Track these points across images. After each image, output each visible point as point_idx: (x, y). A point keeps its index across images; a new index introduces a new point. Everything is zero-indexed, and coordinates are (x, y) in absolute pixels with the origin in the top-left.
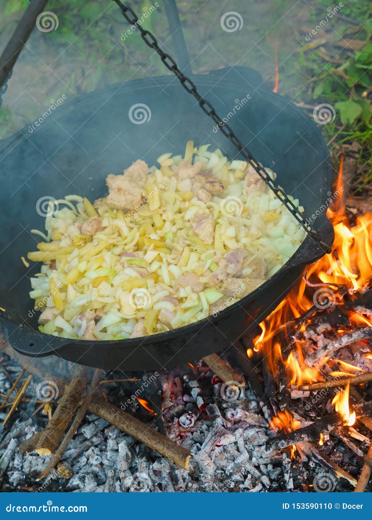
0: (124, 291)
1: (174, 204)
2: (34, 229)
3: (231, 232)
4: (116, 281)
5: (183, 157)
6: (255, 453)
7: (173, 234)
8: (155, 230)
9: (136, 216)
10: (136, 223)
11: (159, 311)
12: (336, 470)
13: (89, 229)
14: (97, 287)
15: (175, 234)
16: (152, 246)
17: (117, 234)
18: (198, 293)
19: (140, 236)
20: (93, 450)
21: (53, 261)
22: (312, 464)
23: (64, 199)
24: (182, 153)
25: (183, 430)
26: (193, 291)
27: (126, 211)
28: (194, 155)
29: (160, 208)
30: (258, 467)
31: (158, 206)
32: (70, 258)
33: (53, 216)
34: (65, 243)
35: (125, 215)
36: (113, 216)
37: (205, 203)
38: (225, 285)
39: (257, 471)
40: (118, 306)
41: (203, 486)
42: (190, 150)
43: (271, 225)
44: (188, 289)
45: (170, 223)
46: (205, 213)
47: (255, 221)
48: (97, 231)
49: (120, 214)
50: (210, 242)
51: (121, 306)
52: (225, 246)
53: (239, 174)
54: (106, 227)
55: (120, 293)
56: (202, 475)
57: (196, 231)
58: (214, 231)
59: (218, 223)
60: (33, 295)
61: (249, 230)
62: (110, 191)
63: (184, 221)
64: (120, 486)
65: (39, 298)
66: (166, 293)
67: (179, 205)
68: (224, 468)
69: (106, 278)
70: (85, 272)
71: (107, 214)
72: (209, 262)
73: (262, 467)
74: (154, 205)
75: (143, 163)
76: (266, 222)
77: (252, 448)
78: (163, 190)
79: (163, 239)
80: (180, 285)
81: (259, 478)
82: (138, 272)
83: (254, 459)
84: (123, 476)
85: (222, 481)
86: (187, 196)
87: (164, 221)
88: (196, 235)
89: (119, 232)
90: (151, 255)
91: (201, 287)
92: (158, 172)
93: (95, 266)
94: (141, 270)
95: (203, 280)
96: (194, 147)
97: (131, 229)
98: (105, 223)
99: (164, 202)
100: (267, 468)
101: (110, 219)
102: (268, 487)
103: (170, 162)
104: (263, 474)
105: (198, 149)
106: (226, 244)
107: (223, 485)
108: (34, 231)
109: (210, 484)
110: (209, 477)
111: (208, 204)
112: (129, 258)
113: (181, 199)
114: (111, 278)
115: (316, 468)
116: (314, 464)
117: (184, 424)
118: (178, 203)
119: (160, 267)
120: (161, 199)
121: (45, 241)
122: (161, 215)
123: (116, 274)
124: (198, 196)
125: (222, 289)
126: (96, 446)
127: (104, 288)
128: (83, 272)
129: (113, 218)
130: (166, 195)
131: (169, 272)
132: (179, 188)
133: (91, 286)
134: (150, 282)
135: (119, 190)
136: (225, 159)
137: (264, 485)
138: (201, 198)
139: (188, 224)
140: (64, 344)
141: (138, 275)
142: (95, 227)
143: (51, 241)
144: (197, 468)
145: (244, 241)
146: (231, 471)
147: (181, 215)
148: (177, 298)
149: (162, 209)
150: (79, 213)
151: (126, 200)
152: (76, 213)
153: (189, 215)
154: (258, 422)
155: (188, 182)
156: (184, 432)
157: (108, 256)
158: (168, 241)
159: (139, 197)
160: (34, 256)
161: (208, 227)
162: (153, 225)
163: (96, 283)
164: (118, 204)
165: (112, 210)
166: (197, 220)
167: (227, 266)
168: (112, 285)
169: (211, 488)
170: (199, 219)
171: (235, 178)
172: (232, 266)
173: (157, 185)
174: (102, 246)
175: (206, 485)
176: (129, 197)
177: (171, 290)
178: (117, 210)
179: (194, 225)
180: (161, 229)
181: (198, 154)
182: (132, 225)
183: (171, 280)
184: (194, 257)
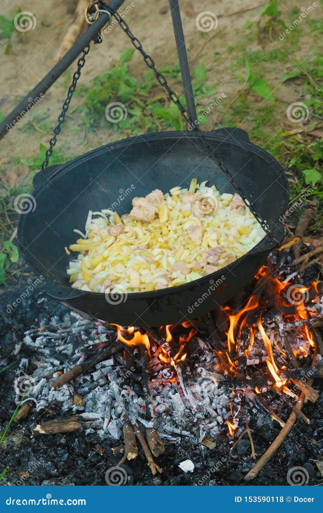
0: (133, 270)
1: (177, 219)
2: (77, 229)
3: (214, 236)
4: (129, 264)
5: (188, 190)
6: (215, 400)
7: (174, 239)
8: (162, 237)
9: (150, 226)
10: (149, 231)
11: (157, 284)
12: (271, 414)
13: (115, 231)
14: (114, 267)
15: (176, 240)
16: (158, 245)
17: (134, 237)
18: (185, 275)
19: (151, 239)
20: (99, 389)
21: (87, 252)
22: (254, 411)
23: (101, 212)
24: (188, 187)
25: (164, 381)
26: (182, 273)
27: (143, 222)
28: (196, 190)
29: (167, 221)
30: (216, 410)
31: (166, 220)
32: (98, 248)
33: (92, 223)
34: (96, 239)
35: (143, 225)
36: (133, 224)
37: (199, 219)
38: (204, 270)
39: (214, 412)
40: (127, 280)
41: (174, 419)
42: (193, 185)
43: (244, 237)
44: (179, 272)
45: (173, 232)
46: (198, 225)
47: (233, 232)
48: (121, 233)
49: (139, 224)
50: (199, 244)
51: (130, 279)
52: (209, 246)
53: (225, 202)
54: (127, 232)
55: (130, 272)
56: (174, 412)
57: (190, 236)
58: (203, 236)
59: (206, 231)
60: (69, 272)
61: (228, 238)
62: (133, 208)
63: (183, 231)
64: (115, 412)
65: (73, 274)
66: (163, 273)
67: (181, 220)
68: (191, 409)
69: (122, 261)
70: (107, 257)
71: (129, 224)
72: (196, 254)
73: (219, 410)
74: (163, 218)
75: (160, 191)
76: (241, 234)
77: (213, 396)
78: (171, 210)
79: (166, 242)
80: (173, 269)
81: (215, 417)
82: (145, 259)
83: (214, 404)
84: (117, 405)
85: (188, 417)
86: (187, 214)
87: (169, 231)
88: (190, 239)
89: (136, 236)
90: (156, 251)
91: (188, 271)
92: (169, 198)
93: (115, 254)
94: (148, 258)
95: (190, 266)
96: (197, 183)
97: (145, 234)
98: (127, 229)
99: (171, 218)
100: (222, 411)
101: (131, 227)
102: (221, 424)
103: (179, 192)
104: (218, 415)
105: (200, 185)
106: (210, 244)
107: (189, 420)
108: (76, 231)
109: (180, 418)
110: (180, 413)
111: (201, 219)
112: (140, 251)
113: (183, 216)
114: (125, 262)
115: (257, 413)
116: (256, 411)
117: (166, 376)
118: (180, 218)
119: (161, 258)
120: (169, 216)
121: (83, 238)
122: (168, 227)
123: (129, 259)
124: (194, 214)
125: (202, 272)
126: (101, 386)
127: (120, 268)
128: (106, 257)
129: (133, 226)
130: (172, 213)
131: (167, 261)
132: (182, 209)
133: (110, 266)
134: (153, 266)
135: (140, 207)
136: (218, 193)
137: (218, 423)
138: (196, 215)
139: (185, 233)
140: (83, 294)
141: (145, 261)
142: (120, 230)
143: (87, 238)
144: (171, 407)
145: (223, 243)
146: (196, 410)
147: (181, 227)
148: (170, 278)
149: (169, 222)
150: (109, 222)
151: (143, 214)
152: (108, 222)
153: (186, 226)
154: (219, 379)
155: (188, 206)
156: (166, 382)
157: (125, 248)
158: (170, 244)
159: (153, 213)
160: (73, 247)
161: (199, 233)
162: (161, 234)
163: (114, 264)
164: (137, 217)
165: (133, 221)
166: (192, 229)
167: (208, 257)
168: (126, 267)
169: (180, 421)
170: (193, 229)
171: (223, 205)
172: (212, 257)
173: (167, 206)
174: (122, 242)
175: (177, 418)
176: (146, 212)
177: (167, 273)
178: (137, 221)
179: (189, 232)
180: (166, 235)
181: (200, 189)
182: (146, 232)
183: (168, 267)
184: (186, 252)
